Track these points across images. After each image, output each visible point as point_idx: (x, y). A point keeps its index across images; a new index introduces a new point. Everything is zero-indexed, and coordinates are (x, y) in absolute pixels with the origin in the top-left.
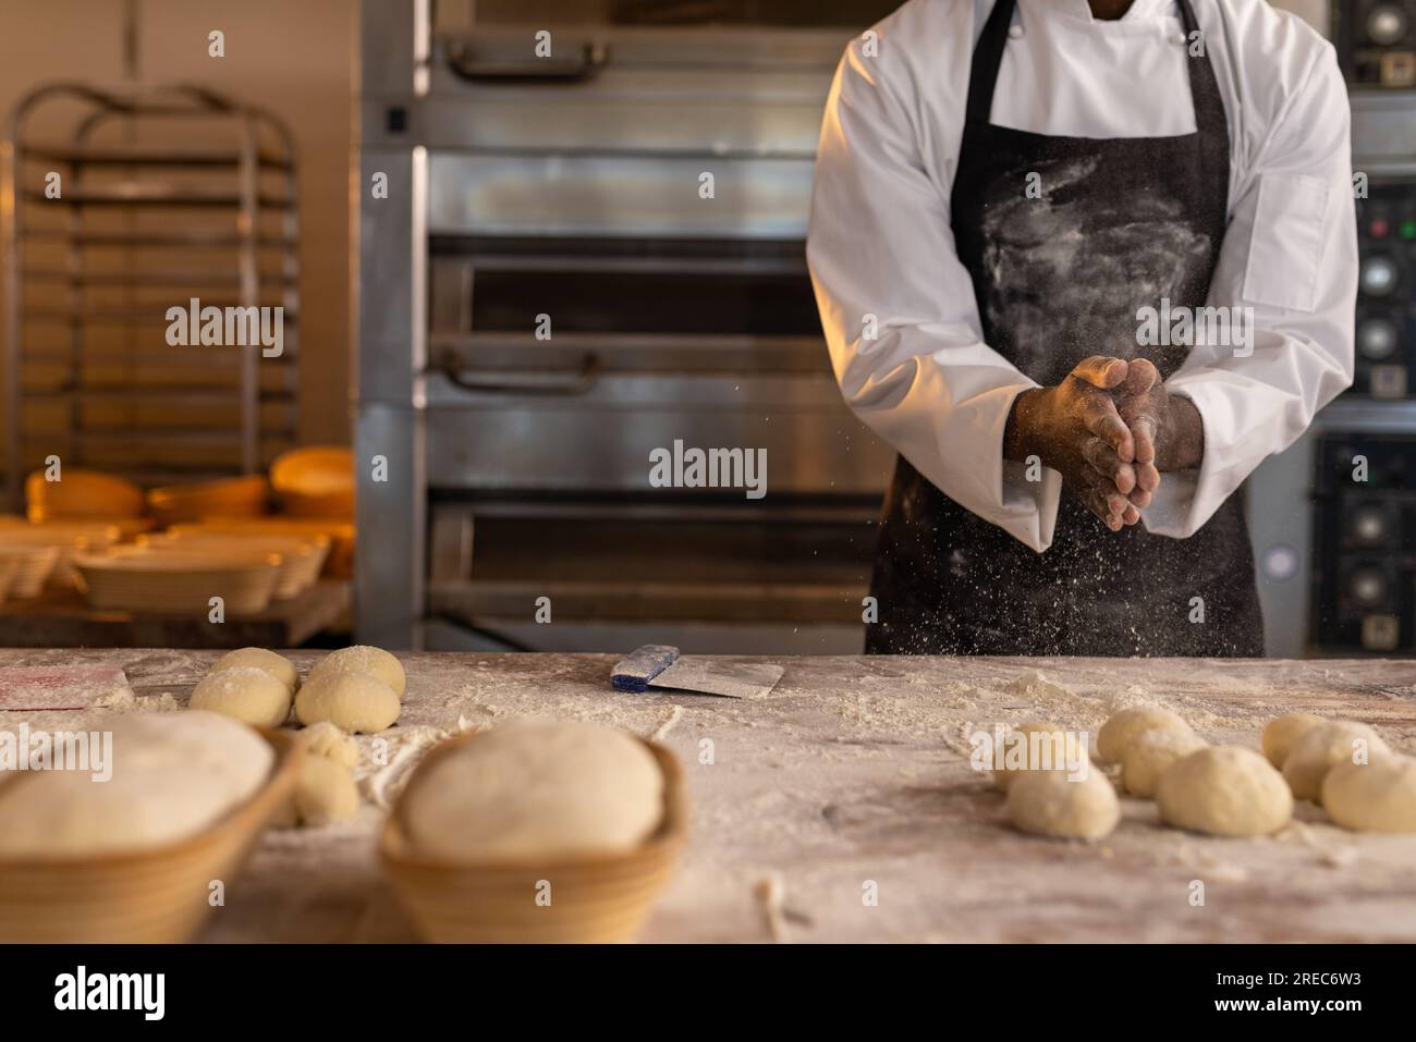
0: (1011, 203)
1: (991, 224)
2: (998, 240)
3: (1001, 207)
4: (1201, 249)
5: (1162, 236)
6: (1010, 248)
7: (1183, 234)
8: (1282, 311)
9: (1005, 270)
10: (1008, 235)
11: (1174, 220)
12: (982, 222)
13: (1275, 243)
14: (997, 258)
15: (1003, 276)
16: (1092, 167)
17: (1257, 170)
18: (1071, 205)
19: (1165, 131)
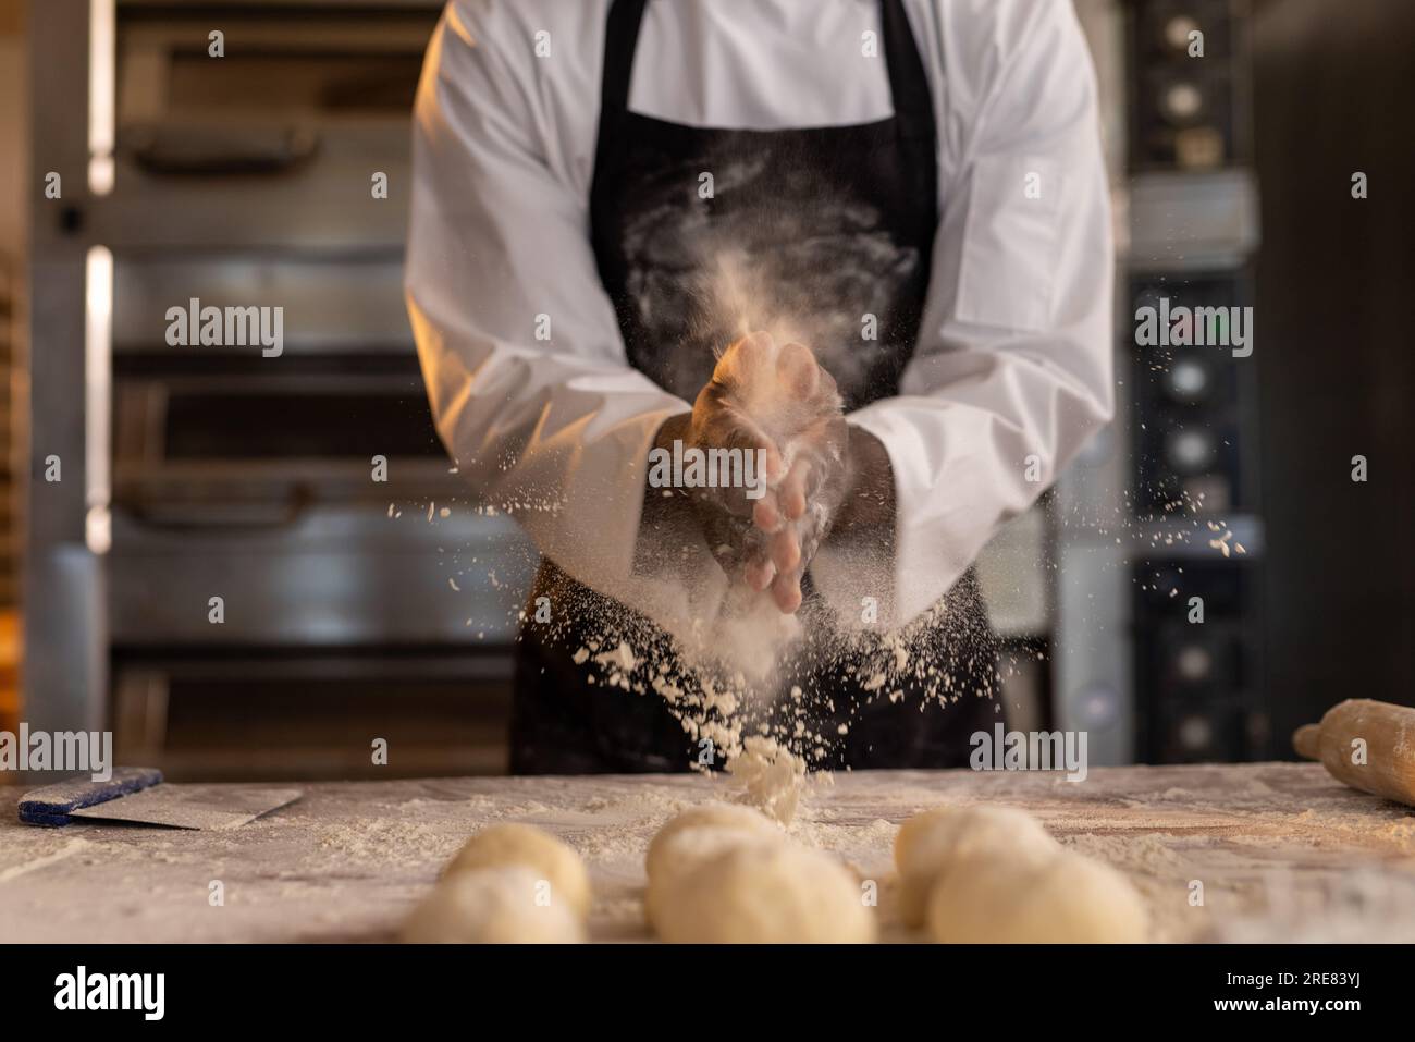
0: (656, 214)
1: (633, 243)
2: (645, 264)
3: (644, 220)
4: (906, 267)
5: (855, 254)
6: (659, 273)
7: (881, 249)
8: (1009, 332)
9: (654, 301)
10: (656, 255)
11: (870, 231)
12: (622, 238)
13: (994, 244)
14: (644, 286)
15: (652, 309)
16: (757, 167)
17: (970, 156)
18: (732, 217)
19: (850, 115)
